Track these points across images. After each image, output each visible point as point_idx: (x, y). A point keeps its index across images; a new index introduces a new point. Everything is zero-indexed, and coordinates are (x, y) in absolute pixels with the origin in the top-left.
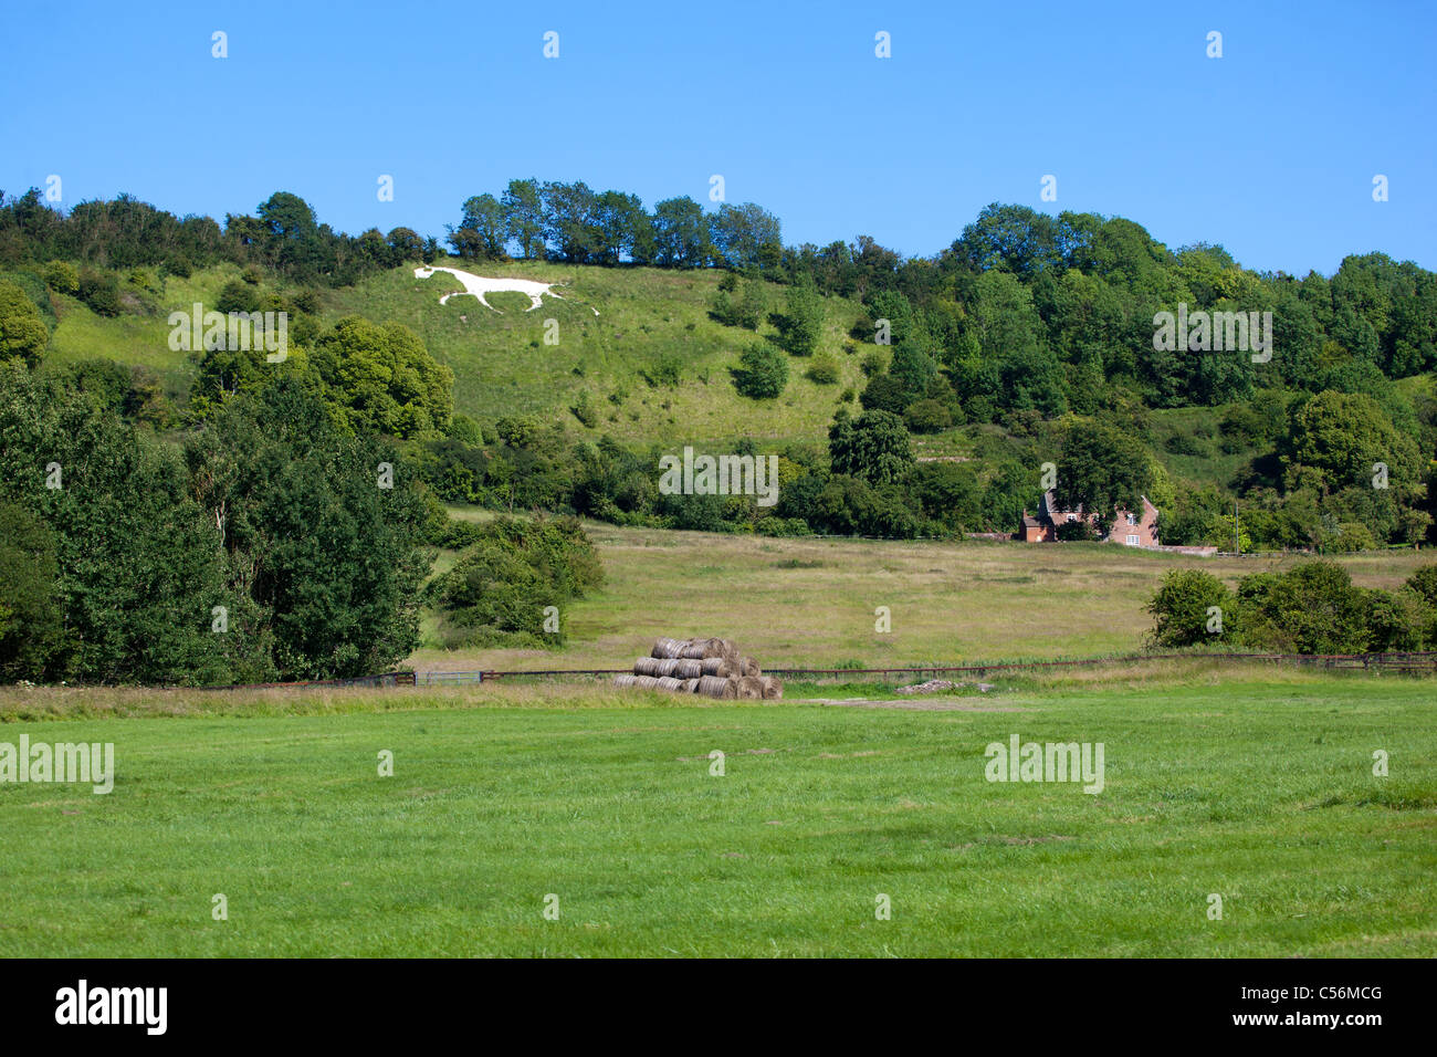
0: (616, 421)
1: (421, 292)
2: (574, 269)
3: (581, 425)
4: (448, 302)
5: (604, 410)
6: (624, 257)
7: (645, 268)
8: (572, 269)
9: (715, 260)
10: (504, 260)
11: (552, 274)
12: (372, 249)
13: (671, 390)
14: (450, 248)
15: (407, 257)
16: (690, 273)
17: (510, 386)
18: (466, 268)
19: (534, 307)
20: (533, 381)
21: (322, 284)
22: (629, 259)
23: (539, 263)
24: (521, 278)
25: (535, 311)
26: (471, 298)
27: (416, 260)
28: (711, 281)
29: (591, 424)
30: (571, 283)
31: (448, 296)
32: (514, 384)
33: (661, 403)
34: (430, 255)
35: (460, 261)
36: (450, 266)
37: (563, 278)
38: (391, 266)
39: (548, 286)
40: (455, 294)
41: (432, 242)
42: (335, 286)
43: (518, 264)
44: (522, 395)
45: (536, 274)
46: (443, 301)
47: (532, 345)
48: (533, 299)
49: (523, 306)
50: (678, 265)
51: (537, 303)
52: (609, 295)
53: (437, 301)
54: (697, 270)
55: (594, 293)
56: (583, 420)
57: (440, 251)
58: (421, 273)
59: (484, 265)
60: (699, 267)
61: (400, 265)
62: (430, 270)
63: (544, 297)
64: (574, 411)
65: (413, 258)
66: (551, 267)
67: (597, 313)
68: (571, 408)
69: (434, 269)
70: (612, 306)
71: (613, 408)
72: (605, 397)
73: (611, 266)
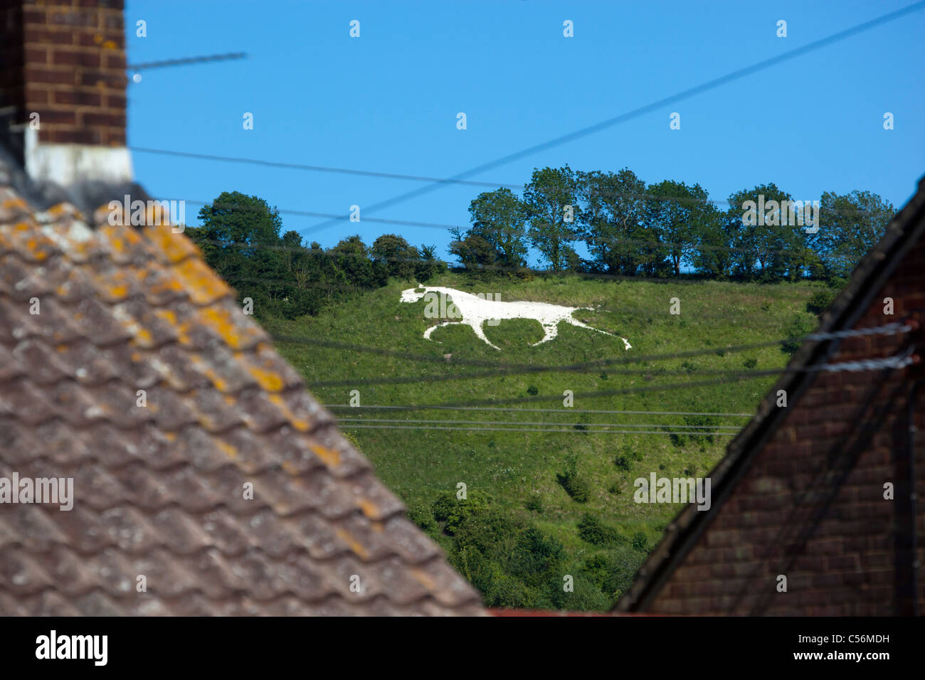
0: (619, 493)
1: (401, 321)
2: (614, 286)
3: (568, 499)
4: (432, 335)
5: (605, 478)
6: (686, 268)
7: (712, 282)
8: (612, 286)
9: (812, 269)
10: (521, 276)
11: (581, 293)
12: (345, 266)
13: (703, 450)
14: (454, 260)
15: (395, 273)
16: (773, 287)
17: (486, 447)
18: (469, 287)
19: (547, 338)
20: (517, 441)
21: (276, 314)
22: (692, 269)
23: (568, 279)
24: (539, 300)
25: (543, 346)
26: (468, 329)
27: (405, 277)
28: (798, 298)
29: (581, 497)
30: (605, 305)
31: (435, 327)
32: (491, 445)
33: (685, 468)
34: (425, 269)
35: (463, 278)
36: (449, 285)
37: (595, 298)
38: (369, 286)
39: (572, 309)
40: (445, 324)
41: (428, 254)
42: (290, 315)
43: (539, 281)
44: (497, 460)
45: (560, 294)
46: (427, 334)
47: (529, 391)
48: (547, 329)
49: (530, 340)
50: (758, 277)
51: (550, 334)
52: (650, 321)
53: (420, 333)
54: (784, 283)
55: (630, 319)
56: (571, 493)
57: (439, 266)
58: (409, 296)
59: (493, 284)
60: (788, 279)
61: (383, 284)
62: (422, 291)
63: (563, 325)
64: (563, 481)
65: (402, 276)
66: (582, 284)
67: (628, 346)
68: (558, 476)
69: (428, 289)
70: (650, 337)
71: (617, 475)
72: (610, 460)
73: (665, 281)
